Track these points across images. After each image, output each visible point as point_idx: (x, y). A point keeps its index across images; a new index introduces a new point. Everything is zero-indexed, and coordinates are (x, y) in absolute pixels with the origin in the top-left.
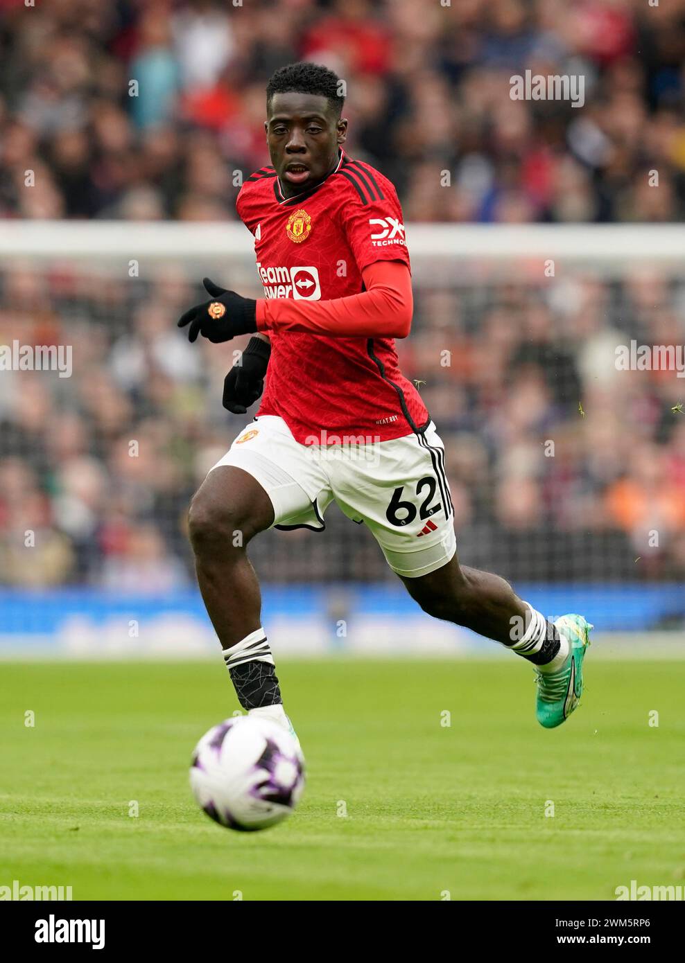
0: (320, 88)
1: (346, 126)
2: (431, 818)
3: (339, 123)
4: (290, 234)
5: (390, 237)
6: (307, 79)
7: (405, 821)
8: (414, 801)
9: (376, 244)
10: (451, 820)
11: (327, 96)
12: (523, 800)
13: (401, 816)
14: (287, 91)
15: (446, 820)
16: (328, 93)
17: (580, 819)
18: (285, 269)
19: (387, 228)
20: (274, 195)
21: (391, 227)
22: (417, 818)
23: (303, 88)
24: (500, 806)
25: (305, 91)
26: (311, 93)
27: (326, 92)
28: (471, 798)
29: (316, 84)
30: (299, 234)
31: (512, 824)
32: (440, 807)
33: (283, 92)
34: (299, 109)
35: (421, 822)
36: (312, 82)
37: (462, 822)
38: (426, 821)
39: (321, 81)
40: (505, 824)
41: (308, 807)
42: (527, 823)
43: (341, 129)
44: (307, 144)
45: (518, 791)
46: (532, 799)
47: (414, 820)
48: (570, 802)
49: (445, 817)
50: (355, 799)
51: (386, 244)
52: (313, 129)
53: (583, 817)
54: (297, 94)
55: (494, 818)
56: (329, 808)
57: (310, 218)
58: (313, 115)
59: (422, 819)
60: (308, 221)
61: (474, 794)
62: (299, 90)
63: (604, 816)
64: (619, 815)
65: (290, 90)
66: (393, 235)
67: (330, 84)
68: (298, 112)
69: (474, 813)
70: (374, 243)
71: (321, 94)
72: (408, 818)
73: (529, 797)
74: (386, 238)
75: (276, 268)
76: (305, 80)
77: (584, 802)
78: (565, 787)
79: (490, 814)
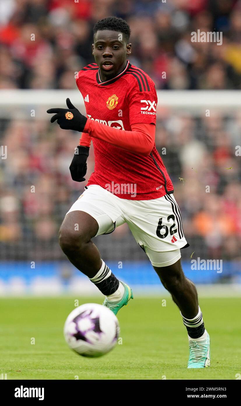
0: (119, 28)
1: (131, 46)
2: (111, 373)
3: (128, 45)
4: (108, 106)
5: (148, 110)
6: (113, 24)
7: (98, 374)
8: (103, 365)
9: (143, 113)
10: (120, 374)
11: (123, 32)
12: (155, 364)
13: (96, 372)
14: (104, 29)
15: (118, 374)
16: (123, 31)
17: (181, 373)
18: (105, 121)
19: (148, 105)
20: (95, 79)
21: (149, 106)
22: (104, 373)
23: (111, 28)
24: (144, 367)
25: (112, 29)
26: (115, 30)
27: (122, 30)
28: (129, 363)
29: (117, 26)
30: (112, 105)
31: (149, 376)
32: (115, 367)
33: (102, 30)
34: (110, 37)
35: (106, 375)
36: (116, 25)
37: (125, 374)
38: (108, 374)
39: (120, 25)
40: (146, 375)
41: (52, 368)
42: (156, 375)
43: (128, 48)
44: (113, 54)
45: (152, 360)
46: (159, 364)
47: (103, 374)
48: (177, 365)
49: (118, 373)
50: (74, 364)
51: (147, 114)
52: (116, 47)
53: (183, 372)
54: (109, 31)
55: (141, 373)
56: (62, 368)
57: (118, 98)
58: (116, 40)
59: (106, 373)
60: (116, 100)
61: (131, 361)
62: (109, 29)
63: (193, 372)
64: (200, 371)
65: (105, 29)
66: (150, 109)
67: (124, 27)
68: (108, 39)
69: (131, 370)
70: (142, 112)
71: (120, 31)
72: (100, 373)
73: (157, 363)
74: (147, 110)
75: (100, 120)
76: (112, 24)
77: (183, 365)
78: (174, 358)
79: (139, 371)
